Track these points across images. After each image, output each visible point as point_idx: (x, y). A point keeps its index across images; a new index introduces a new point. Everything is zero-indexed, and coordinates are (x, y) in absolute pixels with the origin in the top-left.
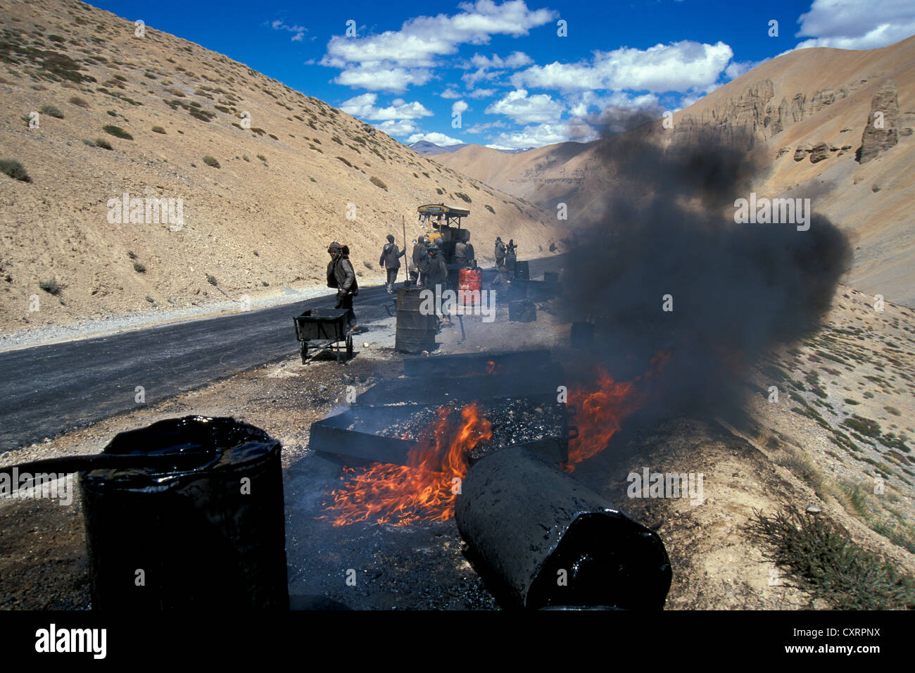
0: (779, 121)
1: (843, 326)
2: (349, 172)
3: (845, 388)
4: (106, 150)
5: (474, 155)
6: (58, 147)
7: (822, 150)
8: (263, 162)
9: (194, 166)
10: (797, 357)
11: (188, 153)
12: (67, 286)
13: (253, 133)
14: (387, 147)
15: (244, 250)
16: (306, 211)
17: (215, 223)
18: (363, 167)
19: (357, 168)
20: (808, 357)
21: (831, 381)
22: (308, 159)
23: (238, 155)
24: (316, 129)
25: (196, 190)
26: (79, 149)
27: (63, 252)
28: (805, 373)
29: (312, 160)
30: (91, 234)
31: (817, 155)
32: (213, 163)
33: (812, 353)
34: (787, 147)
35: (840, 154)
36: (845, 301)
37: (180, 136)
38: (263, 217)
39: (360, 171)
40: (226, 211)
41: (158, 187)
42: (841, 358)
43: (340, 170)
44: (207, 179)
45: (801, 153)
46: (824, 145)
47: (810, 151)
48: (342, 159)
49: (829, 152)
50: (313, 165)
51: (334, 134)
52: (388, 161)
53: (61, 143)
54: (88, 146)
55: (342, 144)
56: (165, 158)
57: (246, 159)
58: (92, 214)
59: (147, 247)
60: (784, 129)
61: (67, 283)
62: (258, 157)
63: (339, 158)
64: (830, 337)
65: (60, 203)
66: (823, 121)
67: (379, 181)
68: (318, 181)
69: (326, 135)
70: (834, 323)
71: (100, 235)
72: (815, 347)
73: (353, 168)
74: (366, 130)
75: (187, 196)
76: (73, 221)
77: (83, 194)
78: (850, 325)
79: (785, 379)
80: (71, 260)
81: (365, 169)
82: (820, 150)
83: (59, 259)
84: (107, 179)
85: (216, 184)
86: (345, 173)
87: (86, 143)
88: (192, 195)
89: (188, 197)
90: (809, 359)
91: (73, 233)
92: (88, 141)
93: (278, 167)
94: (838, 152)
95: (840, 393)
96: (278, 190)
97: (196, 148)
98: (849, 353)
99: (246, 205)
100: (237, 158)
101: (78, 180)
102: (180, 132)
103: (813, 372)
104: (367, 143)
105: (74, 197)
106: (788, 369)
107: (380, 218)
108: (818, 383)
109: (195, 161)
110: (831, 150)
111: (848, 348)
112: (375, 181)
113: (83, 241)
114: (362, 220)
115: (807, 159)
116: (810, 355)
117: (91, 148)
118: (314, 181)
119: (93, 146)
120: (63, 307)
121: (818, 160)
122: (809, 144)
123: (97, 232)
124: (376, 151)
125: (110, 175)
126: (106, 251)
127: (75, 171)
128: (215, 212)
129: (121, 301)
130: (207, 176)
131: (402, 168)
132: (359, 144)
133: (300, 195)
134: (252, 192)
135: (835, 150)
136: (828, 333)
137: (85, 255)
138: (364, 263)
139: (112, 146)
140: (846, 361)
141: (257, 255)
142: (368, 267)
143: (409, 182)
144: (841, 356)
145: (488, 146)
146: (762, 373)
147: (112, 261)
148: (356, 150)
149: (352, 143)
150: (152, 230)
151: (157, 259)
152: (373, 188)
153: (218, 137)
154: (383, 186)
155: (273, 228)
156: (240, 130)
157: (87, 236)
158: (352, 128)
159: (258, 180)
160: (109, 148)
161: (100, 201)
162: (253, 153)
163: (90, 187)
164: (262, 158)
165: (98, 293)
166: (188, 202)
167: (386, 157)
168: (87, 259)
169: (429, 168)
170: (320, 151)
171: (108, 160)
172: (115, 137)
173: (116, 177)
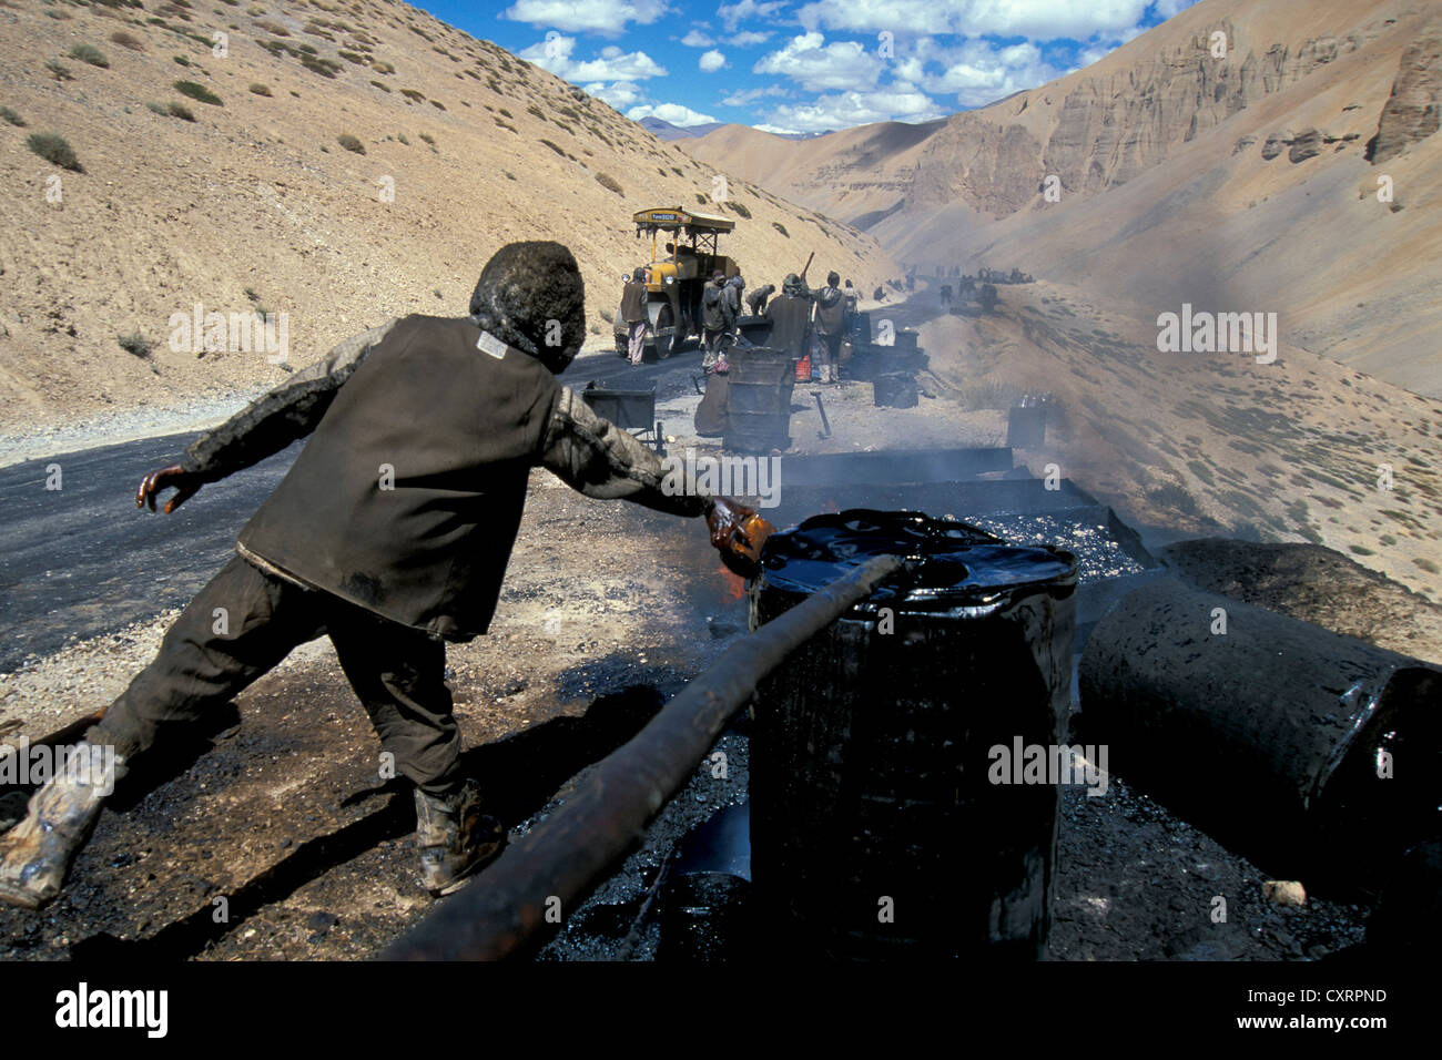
0: (1240, 92)
1: (1339, 430)
2: (562, 164)
3: (1351, 529)
4: (185, 122)
5: (733, 143)
6: (114, 115)
7: (1311, 140)
8: (430, 145)
9: (325, 150)
10: (1274, 478)
11: (312, 129)
12: (158, 345)
13: (406, 98)
14: (613, 125)
15: (419, 289)
16: (507, 226)
17: (370, 244)
18: (583, 157)
19: (572, 158)
20: (1290, 477)
21: (1329, 517)
22: (497, 142)
23: (391, 134)
24: (501, 93)
25: (335, 190)
26: (144, 118)
27: (147, 289)
28: (1287, 503)
29: (503, 144)
30: (185, 259)
31: (1301, 149)
32: (355, 147)
33: (1297, 472)
34: (1252, 135)
35: (1340, 148)
36: (1344, 390)
37: (295, 101)
38: (441, 236)
39: (578, 163)
40: (385, 225)
41: (278, 184)
42: (1342, 481)
43: (549, 161)
44: (350, 173)
45: (1275, 146)
46: (1314, 133)
47: (1289, 143)
48: (548, 144)
49: (1321, 145)
50: (506, 152)
51: (529, 102)
52: (617, 148)
53: (116, 108)
54: (158, 116)
55: (545, 120)
56: (279, 135)
57: (402, 141)
58: (183, 226)
59: (273, 282)
60: (1249, 105)
61: (158, 340)
62: (422, 137)
63: (544, 141)
64: (1320, 447)
65: (133, 207)
66: (1315, 91)
67: (610, 180)
68: (519, 178)
69: (519, 103)
70: (1325, 426)
71: (199, 261)
72: (1299, 463)
73: (568, 158)
74: (575, 97)
75: (323, 200)
76: (155, 238)
77: (165, 193)
78: (1352, 428)
79: (1256, 513)
80: (160, 301)
81: (586, 160)
82: (1306, 142)
83: (143, 299)
84: (198, 170)
85: (364, 181)
86: (556, 166)
87: (154, 109)
88: (331, 199)
89: (325, 202)
90: (1293, 482)
91: (159, 257)
92: (155, 107)
93: (454, 155)
94: (1336, 144)
95: (1342, 536)
96: (460, 192)
97: (323, 121)
98: (1352, 473)
99: (414, 216)
100: (390, 138)
101: (154, 170)
102: (294, 94)
103: (1299, 503)
104: (582, 118)
105: (154, 197)
106: (1260, 496)
107: (617, 240)
108: (1307, 521)
109: (326, 142)
110: (1326, 141)
111: (1352, 467)
112: (604, 180)
113: (175, 271)
114: (591, 243)
115: (1284, 157)
116: (1294, 476)
117: (163, 118)
118: (512, 178)
119: (165, 115)
120: (157, 377)
121: (1302, 158)
122: (1289, 131)
123: (194, 257)
124: (596, 132)
125: (200, 162)
126: (210, 288)
127: (148, 154)
128: (369, 227)
129: (243, 369)
130: (348, 167)
131: (640, 160)
132: (569, 119)
133: (495, 201)
134: (422, 195)
135: (1330, 141)
136: (1316, 441)
137: (179, 294)
138: (601, 312)
139: (195, 116)
140: (1351, 487)
141: (439, 296)
142: (607, 320)
143: (653, 183)
144: (1342, 478)
145: (757, 127)
146: (1220, 501)
147: (221, 304)
148: (568, 128)
149: (559, 117)
150: (277, 254)
151: (290, 301)
152: (600, 191)
153: (354, 103)
154: (616, 189)
155: (460, 255)
156: (384, 93)
157: (180, 262)
158: (554, 93)
159: (426, 175)
160: (189, 118)
161: (192, 205)
162: (412, 133)
163: (174, 182)
164: (428, 139)
165: (207, 356)
166: (326, 209)
167: (613, 141)
168: (183, 299)
169: (680, 161)
170: (511, 129)
171: (194, 139)
172: (195, 100)
173: (211, 166)
